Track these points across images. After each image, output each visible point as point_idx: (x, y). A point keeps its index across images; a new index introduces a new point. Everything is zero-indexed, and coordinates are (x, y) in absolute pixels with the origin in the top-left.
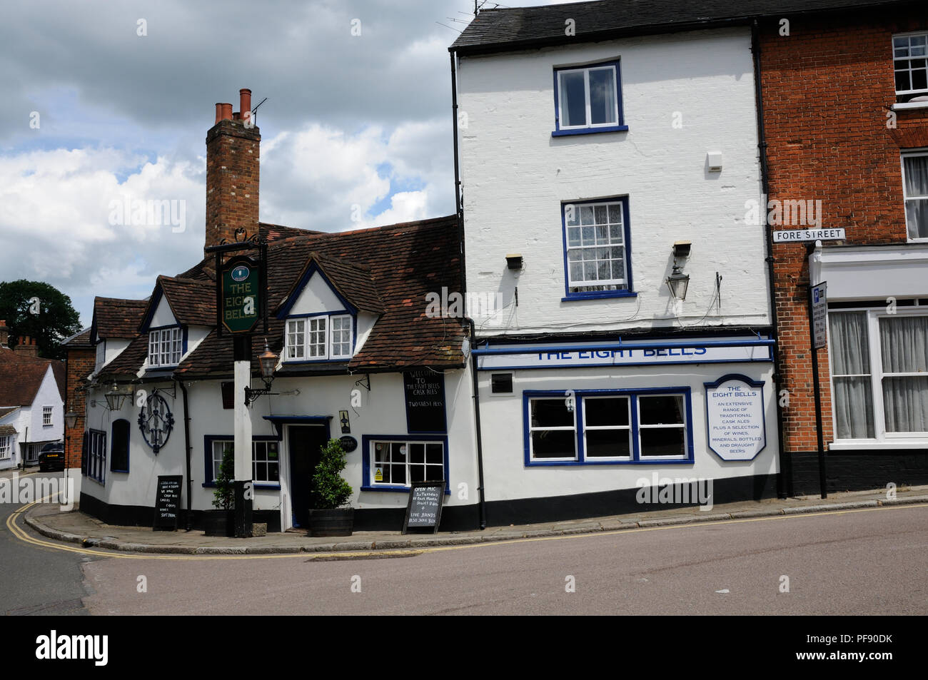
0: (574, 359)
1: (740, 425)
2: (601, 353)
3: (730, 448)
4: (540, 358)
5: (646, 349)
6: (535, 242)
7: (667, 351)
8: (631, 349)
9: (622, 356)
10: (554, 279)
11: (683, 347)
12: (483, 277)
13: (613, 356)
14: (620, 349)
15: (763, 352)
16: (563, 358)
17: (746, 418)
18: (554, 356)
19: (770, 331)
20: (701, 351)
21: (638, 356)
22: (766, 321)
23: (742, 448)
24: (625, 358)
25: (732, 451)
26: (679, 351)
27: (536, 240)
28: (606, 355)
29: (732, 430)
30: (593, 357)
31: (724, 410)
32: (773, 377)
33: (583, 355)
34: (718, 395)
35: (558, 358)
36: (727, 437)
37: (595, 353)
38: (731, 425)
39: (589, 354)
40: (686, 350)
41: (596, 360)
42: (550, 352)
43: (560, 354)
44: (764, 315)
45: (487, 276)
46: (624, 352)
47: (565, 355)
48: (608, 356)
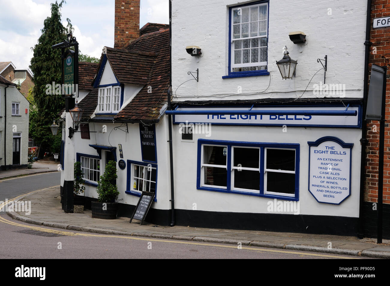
0: (227, 119)
1: (332, 176)
2: (243, 116)
3: (324, 193)
4: (208, 118)
5: (271, 114)
6: (210, 37)
7: (285, 117)
8: (262, 114)
9: (256, 119)
10: (219, 63)
11: (296, 114)
12: (180, 62)
13: (250, 118)
14: (255, 114)
15: (354, 121)
16: (221, 118)
17: (338, 172)
18: (216, 117)
19: (361, 103)
20: (308, 117)
21: (266, 119)
22: (360, 95)
23: (332, 194)
24: (258, 120)
25: (325, 196)
26: (293, 117)
27: (210, 35)
28: (246, 117)
29: (326, 180)
30: (238, 118)
31: (322, 164)
32: (361, 141)
33: (232, 117)
34: (318, 152)
35: (218, 118)
36: (322, 184)
37: (240, 116)
38: (326, 176)
39: (236, 116)
40: (298, 117)
41: (240, 121)
42: (214, 114)
43: (219, 115)
44: (359, 90)
45: (183, 61)
46: (258, 116)
47: (222, 117)
48: (247, 118)
